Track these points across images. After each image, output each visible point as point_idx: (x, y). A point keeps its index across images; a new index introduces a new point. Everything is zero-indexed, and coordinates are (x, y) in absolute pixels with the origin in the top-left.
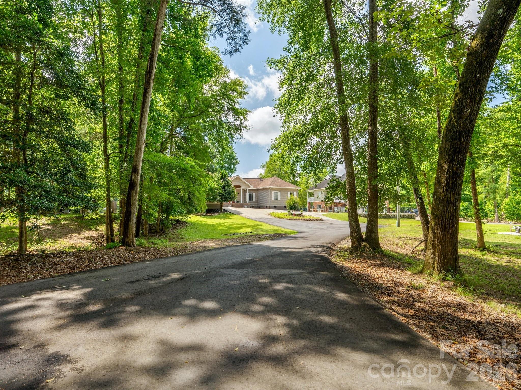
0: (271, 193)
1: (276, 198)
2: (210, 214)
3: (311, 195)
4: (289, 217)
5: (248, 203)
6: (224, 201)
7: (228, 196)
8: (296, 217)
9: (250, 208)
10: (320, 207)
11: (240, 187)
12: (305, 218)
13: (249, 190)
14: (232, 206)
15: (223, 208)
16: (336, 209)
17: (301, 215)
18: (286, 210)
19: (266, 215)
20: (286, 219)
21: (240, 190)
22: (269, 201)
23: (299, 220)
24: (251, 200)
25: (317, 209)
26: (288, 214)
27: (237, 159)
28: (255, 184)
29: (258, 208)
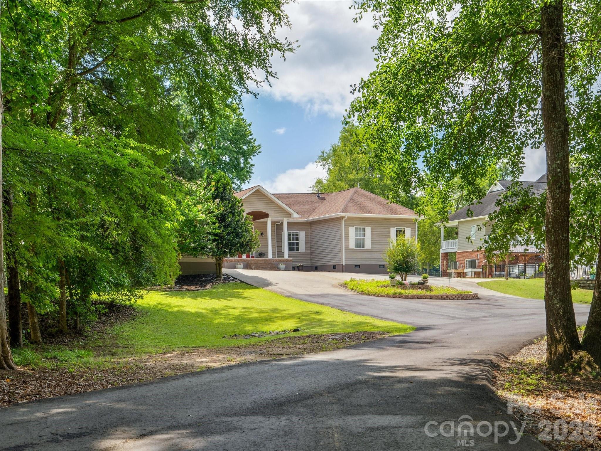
0: (347, 231)
1: (360, 244)
2: (190, 288)
3: (451, 234)
4: (391, 291)
5: (286, 257)
6: (225, 252)
7: (236, 240)
8: (410, 292)
9: (294, 269)
10: (473, 265)
11: (266, 216)
12: (432, 293)
13: (289, 224)
14: (247, 266)
15: (224, 271)
16: (514, 270)
17: (422, 285)
18: (385, 273)
19: (334, 286)
20: (384, 296)
21: (266, 223)
22: (341, 251)
23: (418, 298)
24: (293, 250)
25: (465, 271)
26: (391, 283)
27: (252, 141)
28: (305, 207)
29: (314, 271)
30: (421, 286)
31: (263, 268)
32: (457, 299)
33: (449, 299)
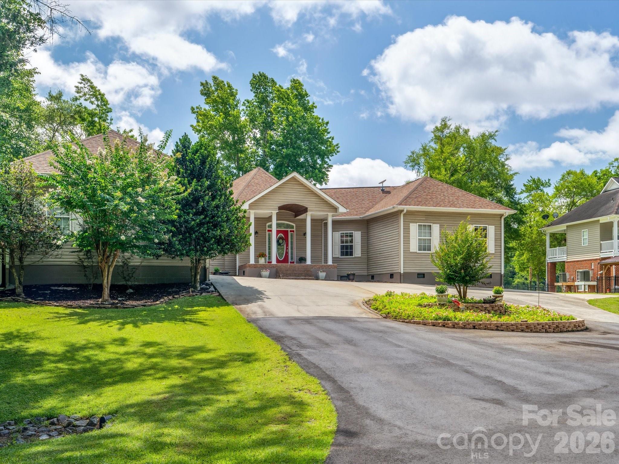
0: (407, 230)
1: (425, 246)
4: (435, 314)
5: (330, 262)
6: (202, 251)
8: (463, 316)
9: (339, 278)
10: (586, 277)
11: (305, 210)
12: (505, 319)
13: (335, 222)
14: (276, 274)
17: (491, 304)
19: (353, 304)
20: (419, 323)
21: (305, 220)
22: (398, 255)
23: (474, 328)
24: (347, 255)
25: (576, 283)
26: (439, 300)
27: (330, 140)
28: (364, 202)
29: (370, 281)
30: (487, 305)
31: (295, 276)
32: (546, 332)
33: (532, 331)
